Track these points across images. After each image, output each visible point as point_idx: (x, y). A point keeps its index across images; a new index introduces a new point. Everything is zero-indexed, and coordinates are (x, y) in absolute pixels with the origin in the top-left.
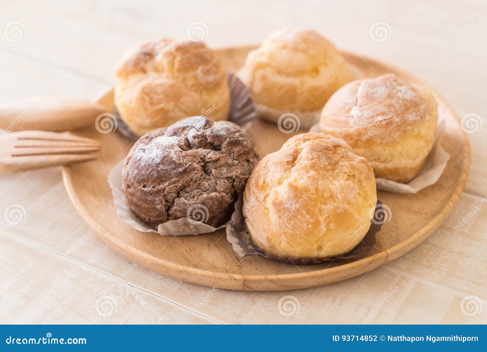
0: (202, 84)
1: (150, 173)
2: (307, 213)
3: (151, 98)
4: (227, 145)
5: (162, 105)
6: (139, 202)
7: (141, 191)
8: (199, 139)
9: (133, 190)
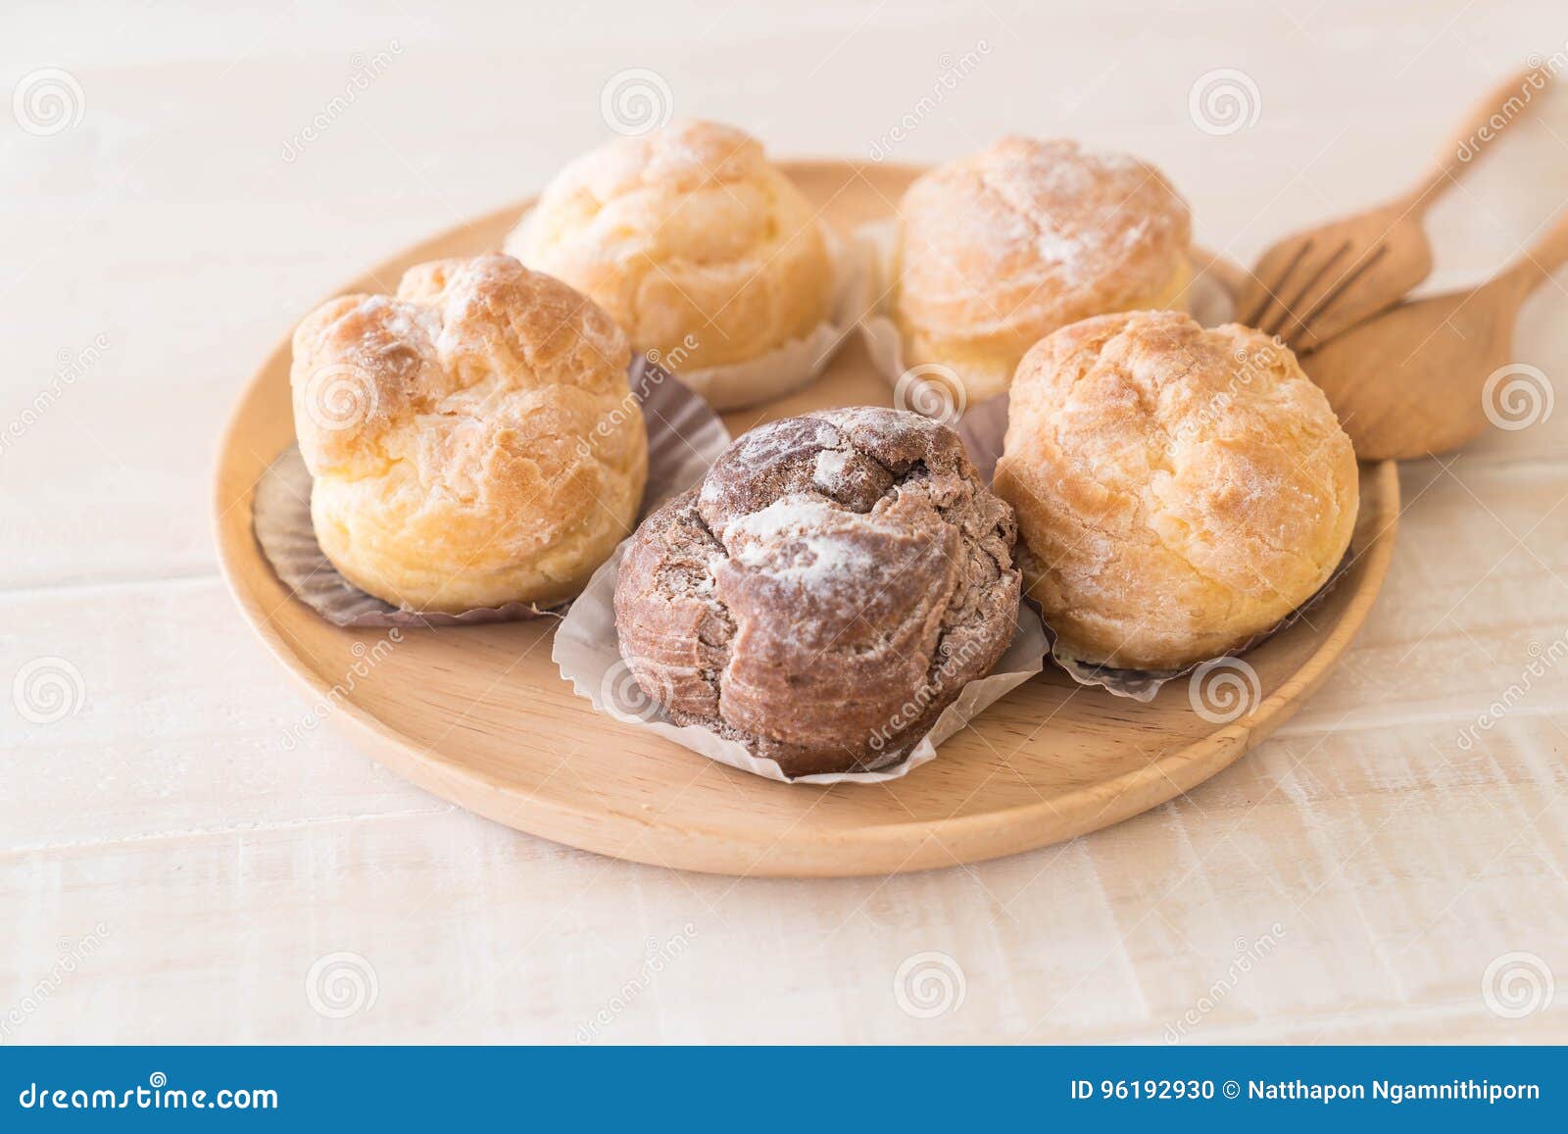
6: (852, 704)
7: (858, 667)
8: (862, 470)
9: (821, 682)
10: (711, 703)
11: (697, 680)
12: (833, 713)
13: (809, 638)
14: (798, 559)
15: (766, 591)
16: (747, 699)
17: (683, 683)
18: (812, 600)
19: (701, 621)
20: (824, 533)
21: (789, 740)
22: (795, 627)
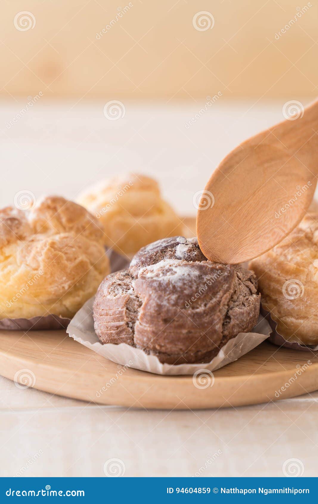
6: (189, 332)
7: (192, 315)
8: (195, 252)
9: (177, 321)
10: (130, 338)
11: (125, 327)
12: (182, 336)
13: (172, 302)
14: (168, 274)
15: (155, 284)
16: (146, 331)
17: (119, 329)
18: (174, 287)
19: (127, 301)
20: (179, 265)
21: (163, 349)
22: (166, 298)
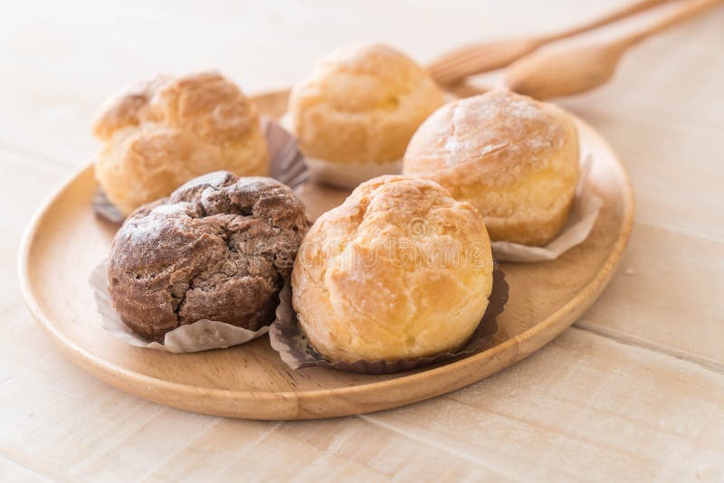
0: (222, 131)
1: (145, 254)
2: (385, 286)
3: (147, 158)
4: (261, 205)
5: (163, 168)
8: (216, 202)
9: (121, 286)
13: (122, 263)
18: (129, 245)
22: (120, 255)
